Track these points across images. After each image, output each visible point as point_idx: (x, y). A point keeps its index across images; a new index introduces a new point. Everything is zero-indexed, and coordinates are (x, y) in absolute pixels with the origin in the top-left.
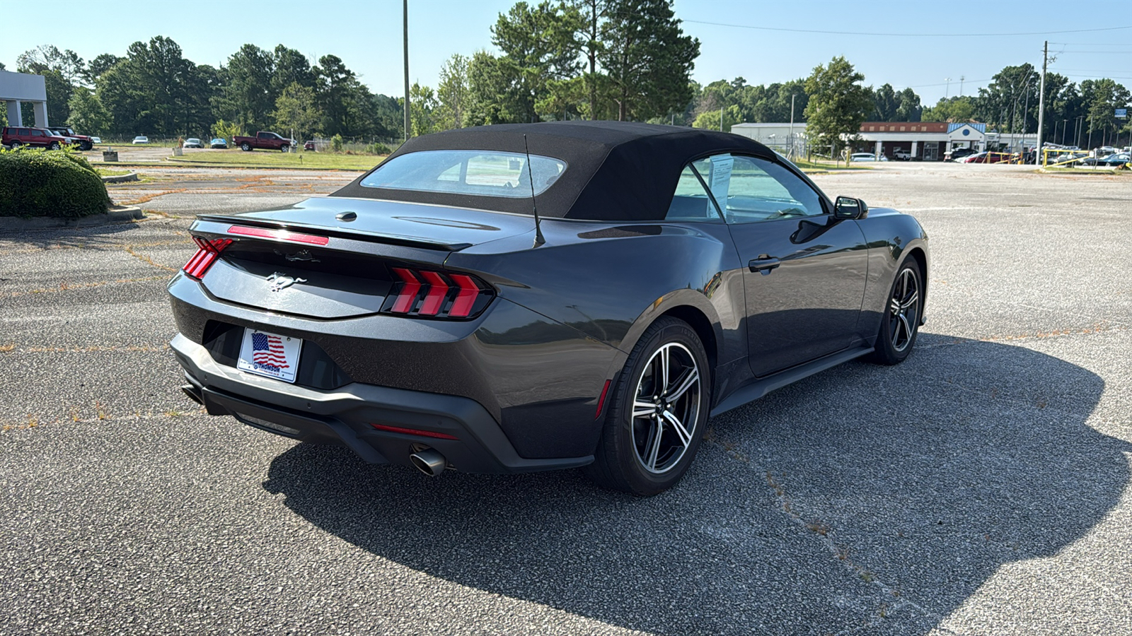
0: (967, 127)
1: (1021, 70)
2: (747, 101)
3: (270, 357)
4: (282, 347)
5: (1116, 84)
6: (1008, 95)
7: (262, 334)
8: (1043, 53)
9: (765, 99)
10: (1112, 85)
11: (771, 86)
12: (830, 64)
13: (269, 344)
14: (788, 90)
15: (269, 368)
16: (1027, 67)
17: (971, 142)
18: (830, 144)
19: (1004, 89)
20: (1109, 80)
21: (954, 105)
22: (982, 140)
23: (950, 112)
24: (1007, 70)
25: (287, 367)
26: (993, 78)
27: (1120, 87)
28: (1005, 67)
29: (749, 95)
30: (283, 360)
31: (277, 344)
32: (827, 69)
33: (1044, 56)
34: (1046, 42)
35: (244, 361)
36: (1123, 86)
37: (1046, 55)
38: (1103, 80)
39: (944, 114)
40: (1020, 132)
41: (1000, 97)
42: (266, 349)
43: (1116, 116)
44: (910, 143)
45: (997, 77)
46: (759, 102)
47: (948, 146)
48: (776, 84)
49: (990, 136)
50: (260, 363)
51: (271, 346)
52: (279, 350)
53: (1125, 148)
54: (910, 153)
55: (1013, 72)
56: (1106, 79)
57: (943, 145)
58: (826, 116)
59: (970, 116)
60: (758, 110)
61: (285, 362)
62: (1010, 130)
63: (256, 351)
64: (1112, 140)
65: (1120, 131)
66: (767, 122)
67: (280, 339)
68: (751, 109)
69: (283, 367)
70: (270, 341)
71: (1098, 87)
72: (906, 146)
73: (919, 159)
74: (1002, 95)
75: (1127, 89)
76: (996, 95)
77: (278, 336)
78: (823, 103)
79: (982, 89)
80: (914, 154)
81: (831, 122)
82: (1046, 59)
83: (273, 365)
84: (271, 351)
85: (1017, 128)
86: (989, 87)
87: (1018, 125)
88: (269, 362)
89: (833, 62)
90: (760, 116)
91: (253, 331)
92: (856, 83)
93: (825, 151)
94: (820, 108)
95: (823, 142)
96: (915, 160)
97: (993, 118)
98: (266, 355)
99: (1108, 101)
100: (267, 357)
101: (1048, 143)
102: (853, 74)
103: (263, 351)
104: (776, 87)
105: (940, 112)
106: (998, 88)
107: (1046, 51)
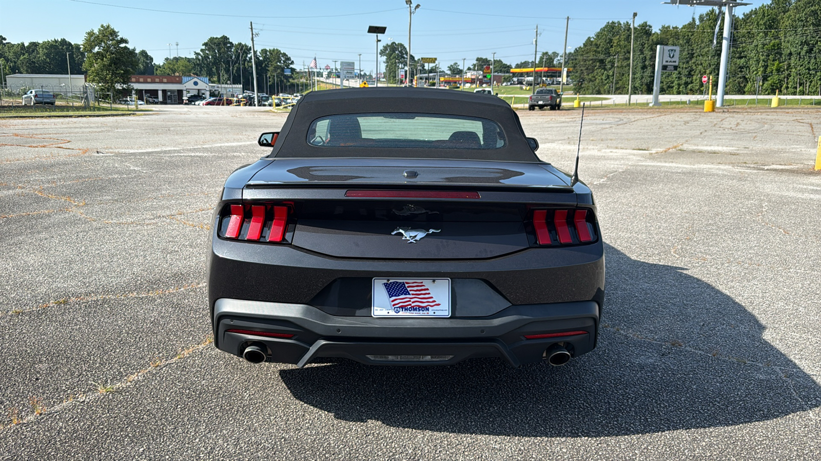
0: (195, 80)
1: (221, 40)
2: (11, 56)
3: (412, 300)
4: (427, 289)
5: (282, 52)
6: (214, 56)
7: (397, 282)
8: (250, 30)
9: (27, 54)
10: (279, 53)
11: (30, 43)
12: (100, 30)
13: (409, 289)
14: (46, 48)
15: (415, 310)
16: (224, 38)
17: (199, 90)
18: (108, 92)
19: (211, 53)
20: (277, 50)
21: (178, 63)
22: (208, 89)
23: (176, 68)
24: (212, 39)
25: (439, 305)
26: (203, 45)
27: (284, 55)
28: (210, 38)
29: (12, 51)
30: (431, 300)
32: (97, 33)
33: (251, 32)
34: (251, 23)
35: (379, 309)
36: (287, 54)
37: (252, 31)
38: (274, 49)
39: (172, 70)
40: (226, 83)
41: (209, 58)
42: (406, 294)
43: (285, 74)
44: (157, 91)
45: (205, 44)
46: (22, 57)
47: (185, 92)
48: (35, 43)
49: (212, 86)
50: (402, 307)
51: (410, 290)
53: (295, 94)
54: (157, 98)
55: (216, 41)
56: (275, 48)
57: (180, 92)
58: (102, 70)
59: (190, 71)
60: (23, 63)
62: (219, 82)
64: (285, 90)
65: (289, 84)
66: (32, 73)
67: (422, 283)
68: (15, 62)
70: (409, 287)
71: (272, 54)
72: (154, 93)
73: (164, 102)
74: (210, 57)
75: (289, 56)
76: (206, 57)
78: (99, 60)
79: (197, 52)
80: (160, 99)
81: (107, 74)
82: (252, 34)
83: (419, 307)
84: (413, 294)
85: (224, 81)
86: (201, 51)
87: (224, 79)
88: (413, 305)
89: (102, 29)
90: (25, 67)
91: (384, 281)
92: (123, 45)
93: (105, 97)
94: (97, 64)
95: (102, 90)
96: (162, 103)
97: (207, 74)
98: (409, 299)
99: (278, 64)
101: (247, 91)
102: (119, 38)
104: (34, 45)
105: (169, 68)
106: (207, 52)
107: (252, 29)
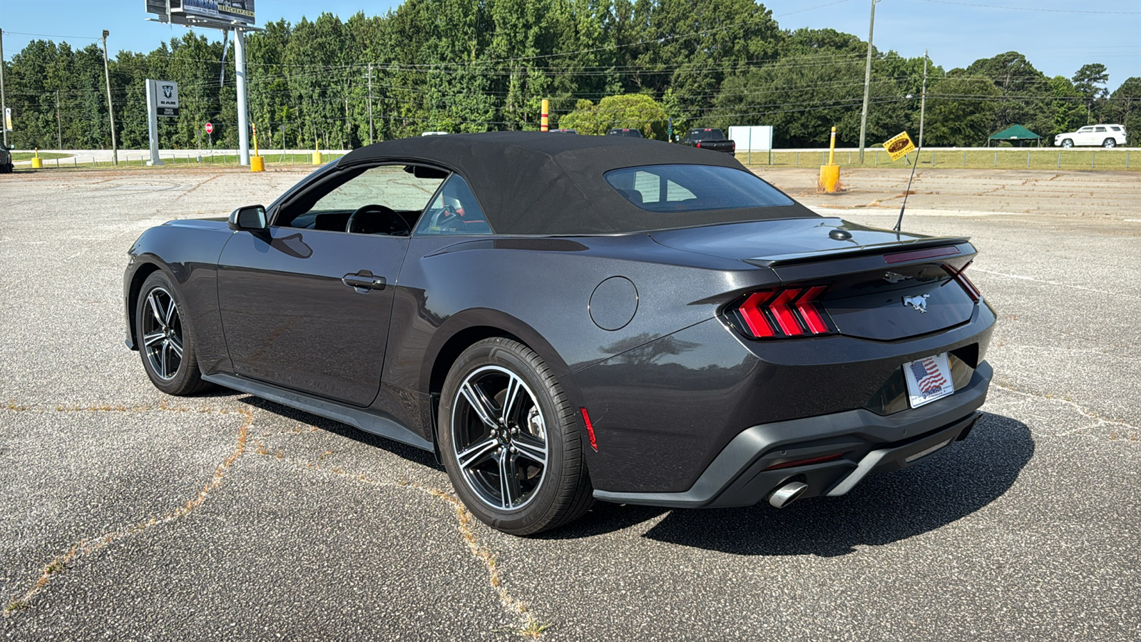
3: (931, 380)
4: (935, 366)
7: (918, 362)
13: (926, 368)
15: (934, 391)
25: (945, 381)
30: (940, 377)
31: (931, 366)
35: (914, 397)
42: (925, 375)
50: (926, 391)
51: (928, 369)
52: (934, 369)
61: (942, 378)
63: (920, 381)
67: (932, 360)
69: (942, 384)
70: (925, 365)
77: (929, 358)
83: (936, 387)
84: (930, 374)
88: (932, 386)
91: (910, 364)
100: (929, 382)
103: (924, 378)
